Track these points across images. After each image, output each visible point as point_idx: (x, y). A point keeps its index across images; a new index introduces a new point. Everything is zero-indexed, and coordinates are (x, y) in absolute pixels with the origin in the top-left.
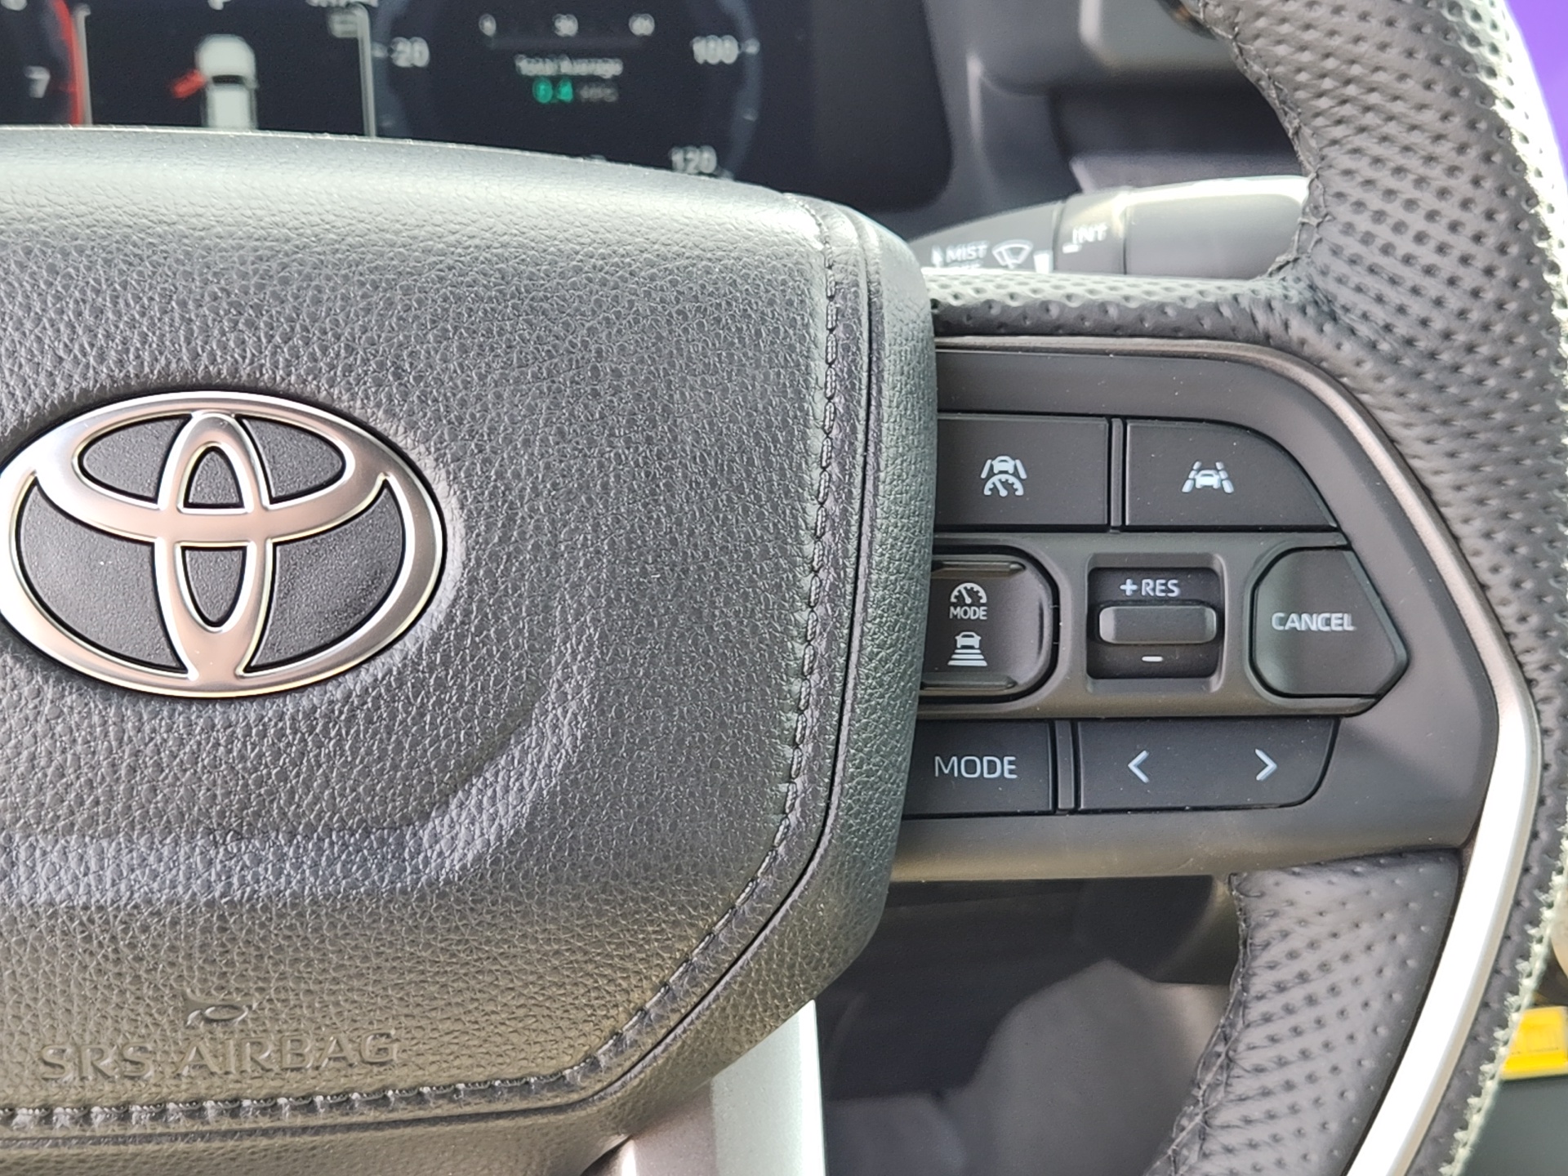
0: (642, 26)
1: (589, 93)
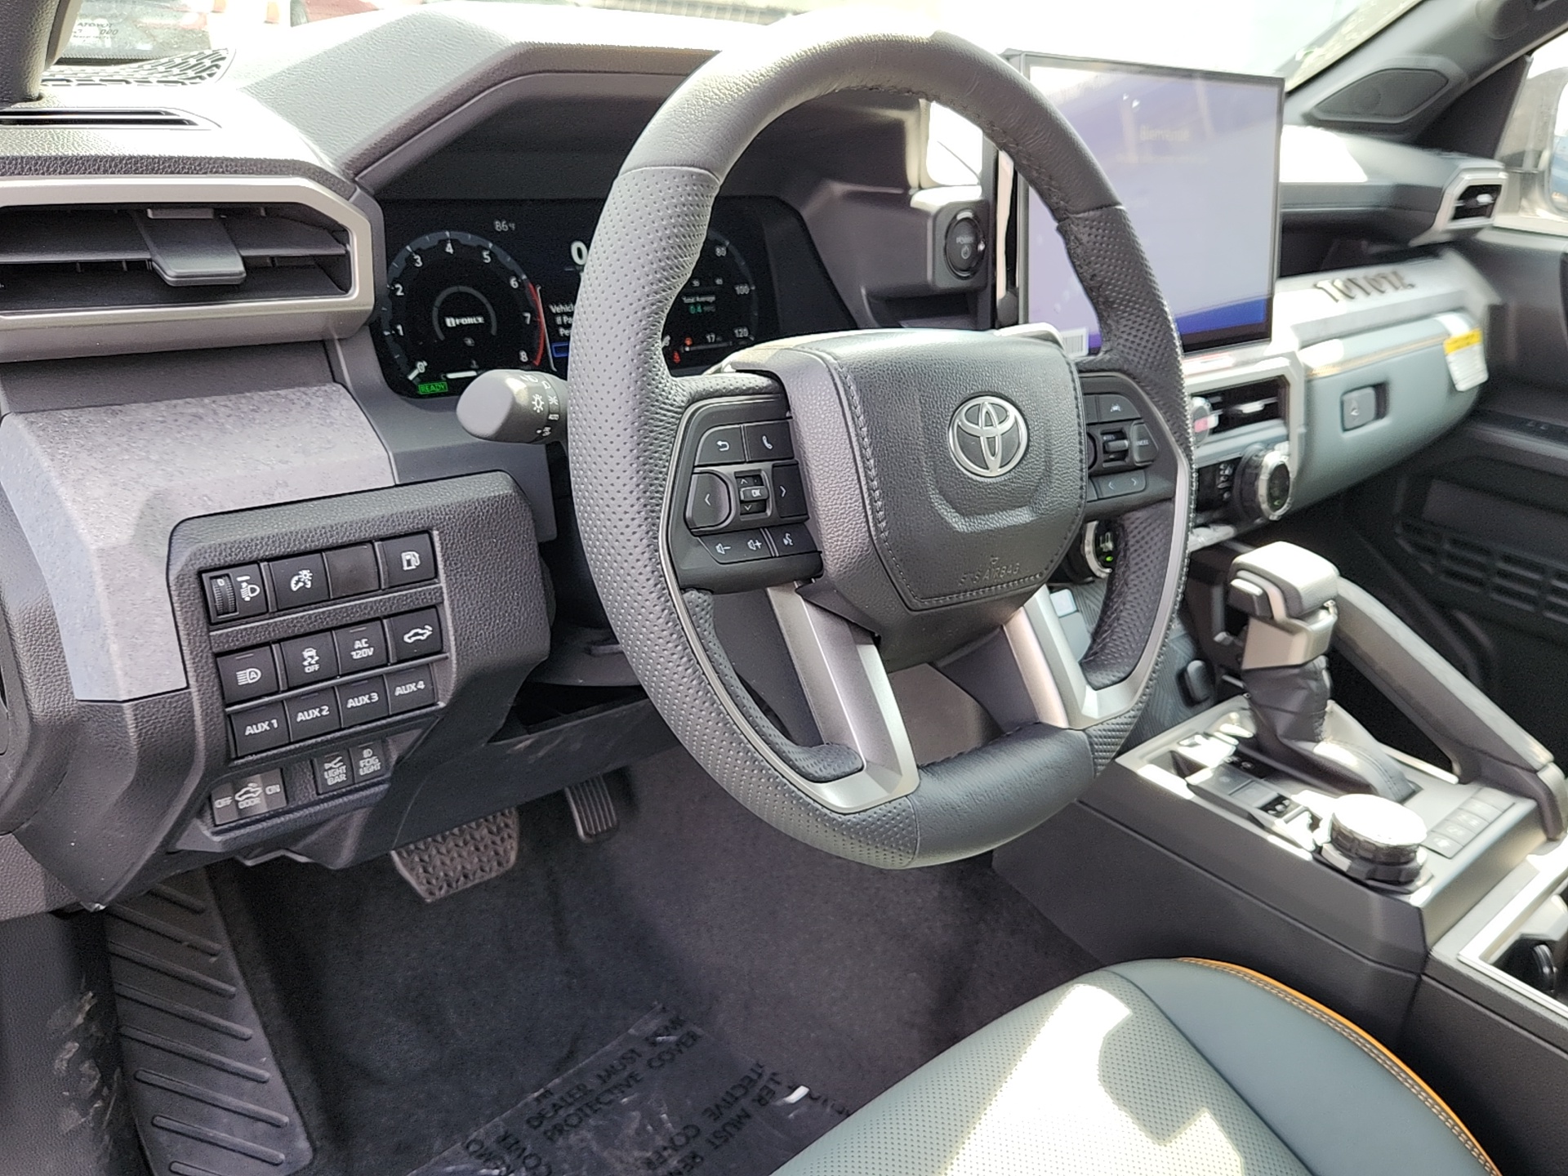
0: (719, 281)
1: (706, 309)
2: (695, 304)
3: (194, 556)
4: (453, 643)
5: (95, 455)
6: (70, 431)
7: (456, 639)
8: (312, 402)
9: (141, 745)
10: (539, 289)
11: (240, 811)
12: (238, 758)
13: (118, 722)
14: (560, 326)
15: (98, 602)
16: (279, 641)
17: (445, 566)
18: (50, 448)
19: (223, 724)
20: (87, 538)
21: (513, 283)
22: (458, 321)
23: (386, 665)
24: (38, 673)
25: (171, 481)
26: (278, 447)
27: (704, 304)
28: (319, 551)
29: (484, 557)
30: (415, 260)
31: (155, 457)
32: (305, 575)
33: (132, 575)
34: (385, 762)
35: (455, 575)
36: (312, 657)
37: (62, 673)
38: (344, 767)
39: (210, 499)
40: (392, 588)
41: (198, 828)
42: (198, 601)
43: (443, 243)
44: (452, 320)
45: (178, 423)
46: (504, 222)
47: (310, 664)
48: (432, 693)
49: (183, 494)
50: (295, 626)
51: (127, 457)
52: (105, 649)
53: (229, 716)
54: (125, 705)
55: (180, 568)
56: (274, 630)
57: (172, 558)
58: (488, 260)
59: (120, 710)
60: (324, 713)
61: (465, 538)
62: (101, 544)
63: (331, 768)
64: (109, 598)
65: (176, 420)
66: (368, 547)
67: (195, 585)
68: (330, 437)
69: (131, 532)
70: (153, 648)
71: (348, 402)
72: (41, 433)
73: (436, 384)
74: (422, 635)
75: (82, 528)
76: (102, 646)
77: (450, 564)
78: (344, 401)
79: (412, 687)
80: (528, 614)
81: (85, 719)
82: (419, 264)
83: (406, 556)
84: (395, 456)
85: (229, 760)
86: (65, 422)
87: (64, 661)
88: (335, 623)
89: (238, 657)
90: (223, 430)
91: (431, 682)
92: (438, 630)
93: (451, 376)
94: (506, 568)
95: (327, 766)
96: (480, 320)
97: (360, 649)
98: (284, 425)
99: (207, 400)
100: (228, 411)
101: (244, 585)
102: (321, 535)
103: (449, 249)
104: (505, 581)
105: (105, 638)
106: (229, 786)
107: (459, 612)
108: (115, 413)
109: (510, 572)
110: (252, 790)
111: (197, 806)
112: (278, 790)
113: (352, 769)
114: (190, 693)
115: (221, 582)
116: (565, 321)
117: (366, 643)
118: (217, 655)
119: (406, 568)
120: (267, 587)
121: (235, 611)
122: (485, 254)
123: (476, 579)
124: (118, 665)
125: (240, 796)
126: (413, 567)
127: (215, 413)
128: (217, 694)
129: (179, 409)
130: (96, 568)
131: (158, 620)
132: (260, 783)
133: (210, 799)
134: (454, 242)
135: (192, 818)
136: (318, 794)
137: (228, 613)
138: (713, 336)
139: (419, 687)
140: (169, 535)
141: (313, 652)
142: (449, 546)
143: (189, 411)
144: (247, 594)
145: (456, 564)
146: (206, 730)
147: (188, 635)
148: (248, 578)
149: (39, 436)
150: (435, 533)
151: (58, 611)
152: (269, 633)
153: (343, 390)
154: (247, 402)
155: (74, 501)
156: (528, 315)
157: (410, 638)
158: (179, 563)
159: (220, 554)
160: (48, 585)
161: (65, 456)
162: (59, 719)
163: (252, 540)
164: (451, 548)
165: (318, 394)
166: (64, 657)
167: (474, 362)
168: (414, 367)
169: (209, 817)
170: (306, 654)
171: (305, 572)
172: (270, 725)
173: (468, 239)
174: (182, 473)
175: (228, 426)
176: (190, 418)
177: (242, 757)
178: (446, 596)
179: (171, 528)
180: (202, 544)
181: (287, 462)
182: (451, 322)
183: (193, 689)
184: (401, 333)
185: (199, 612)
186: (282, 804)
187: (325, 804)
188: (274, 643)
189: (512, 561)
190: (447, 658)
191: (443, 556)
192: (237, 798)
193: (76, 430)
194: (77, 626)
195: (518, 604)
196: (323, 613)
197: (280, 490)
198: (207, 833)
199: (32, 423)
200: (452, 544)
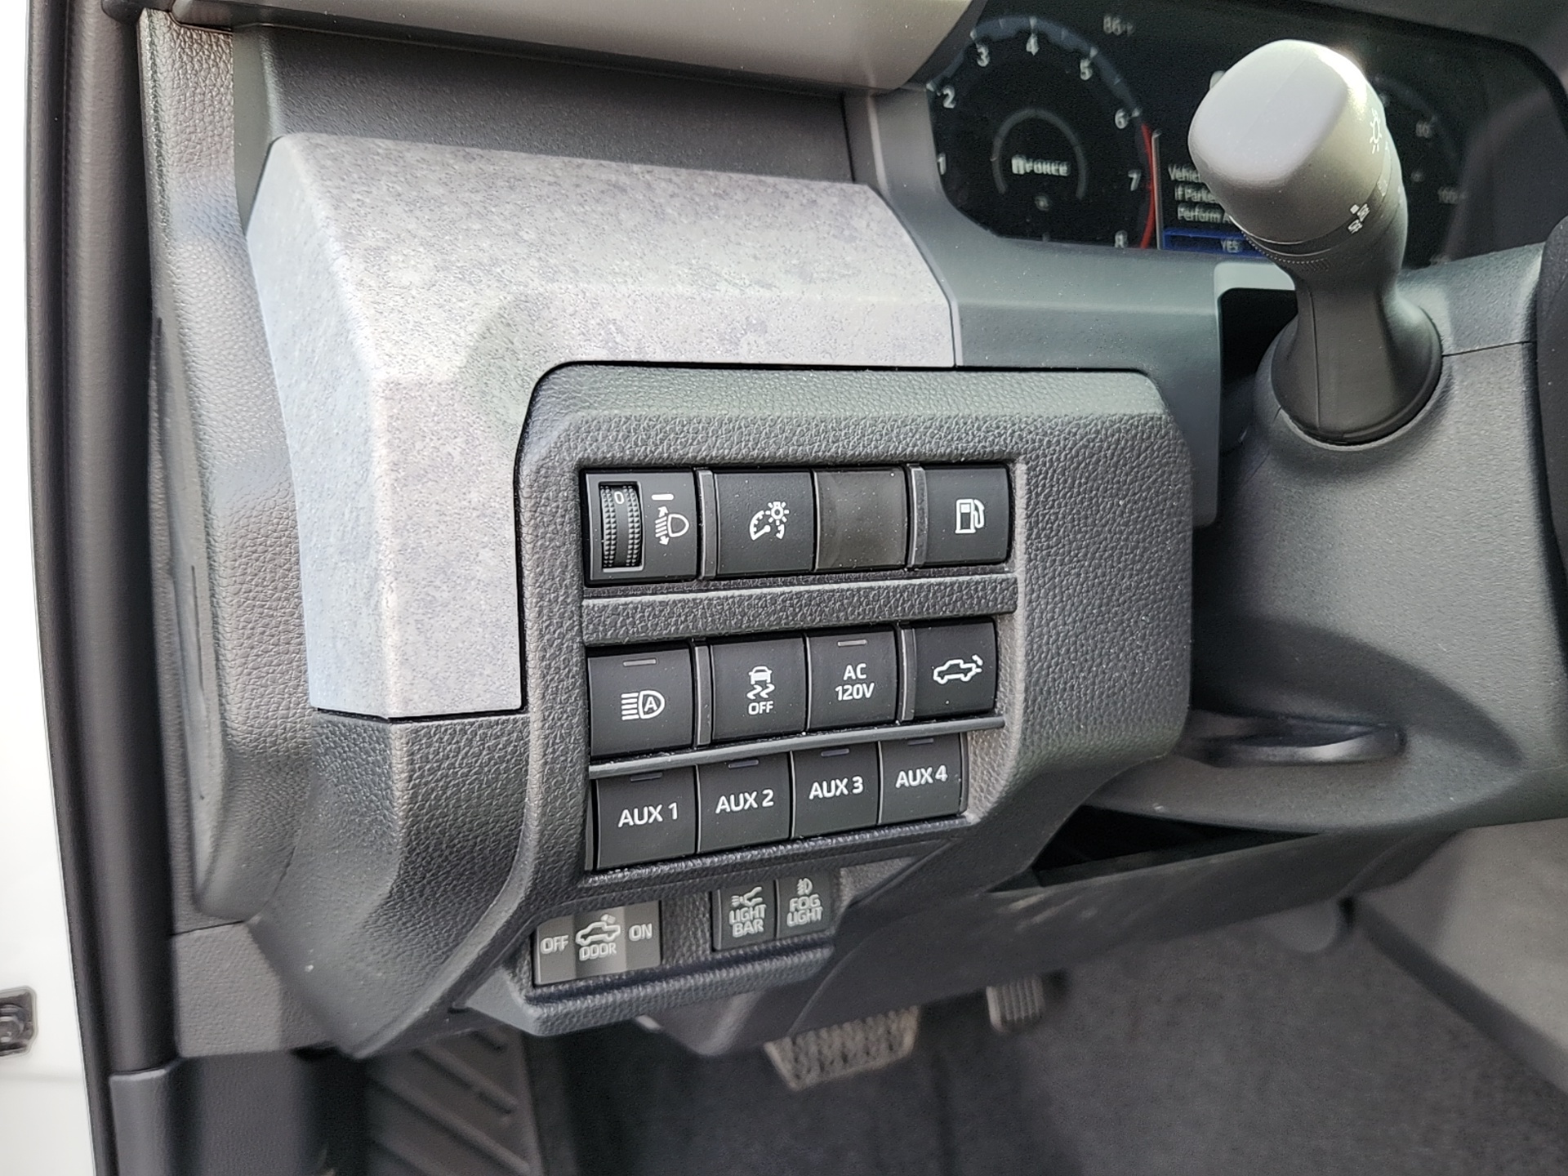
3: (577, 432)
4: (1020, 697)
5: (418, 213)
6: (382, 168)
7: (1027, 689)
8: (820, 201)
9: (413, 817)
10: (1155, 136)
11: (580, 965)
12: (596, 872)
13: (376, 763)
14: (1179, 202)
15: (372, 497)
16: (711, 641)
17: (1028, 538)
18: (338, 188)
19: (580, 798)
20: (370, 356)
21: (1120, 120)
22: (1029, 166)
23: (891, 723)
24: (247, 643)
25: (553, 280)
26: (755, 257)
28: (809, 467)
29: (1099, 534)
30: (979, 55)
31: (529, 235)
32: (778, 510)
33: (449, 448)
34: (829, 906)
35: (1043, 560)
36: (763, 684)
37: (292, 648)
38: (763, 907)
39: (619, 331)
40: (929, 567)
41: (503, 984)
42: (570, 529)
43: (1024, 35)
44: (1022, 161)
45: (579, 191)
46: (1118, 21)
47: (758, 698)
48: (958, 789)
49: (571, 310)
50: (744, 614)
51: (477, 226)
52: (373, 602)
53: (592, 784)
54: (396, 728)
55: (544, 452)
56: (704, 616)
57: (532, 430)
58: (1087, 75)
59: (384, 739)
60: (766, 803)
61: (1071, 488)
62: (395, 373)
63: (741, 906)
64: (395, 492)
65: (577, 186)
66: (896, 476)
67: (568, 492)
68: (848, 259)
69: (460, 360)
70: (466, 613)
71: (881, 212)
72: (329, 163)
74: (966, 672)
75: (364, 337)
76: (368, 596)
77: (1038, 536)
78: (872, 208)
79: (924, 776)
80: (1159, 661)
81: (321, 750)
82: (984, 62)
83: (964, 506)
84: (961, 309)
85: (580, 873)
86: (378, 154)
87: (301, 625)
88: (818, 621)
89: (629, 662)
90: (659, 214)
91: (960, 770)
92: (993, 667)
94: (1133, 563)
95: (736, 901)
96: (1063, 170)
97: (851, 682)
98: (769, 226)
99: (636, 168)
100: (671, 188)
101: (663, 510)
102: (818, 434)
103: (1032, 46)
104: (1128, 588)
105: (375, 578)
106: (568, 921)
107: (1041, 636)
108: (469, 158)
109: (1140, 571)
110: (606, 928)
111: (508, 948)
112: (649, 935)
113: (775, 914)
114: (526, 723)
115: (620, 497)
116: (1187, 196)
117: (863, 671)
118: (593, 651)
119: (958, 531)
120: (704, 524)
121: (638, 564)
122: (1084, 65)
123: (1078, 575)
124: (392, 638)
125: (585, 937)
126: (972, 531)
127: (649, 185)
128: (578, 732)
129: (585, 171)
130: (379, 421)
131: (485, 554)
132: (622, 919)
133: (533, 939)
134: (1042, 39)
135: (496, 966)
136: (713, 950)
137: (624, 565)
139: (938, 776)
140: (533, 385)
141: (766, 676)
142: (1041, 498)
143: (603, 177)
144: (663, 532)
145: (1048, 538)
146: (544, 806)
147: (541, 597)
148: (670, 497)
149: (323, 167)
150: (1020, 470)
151: (301, 519)
152: (695, 620)
153: (872, 194)
154: (707, 182)
155: (360, 283)
156: (1135, 176)
157: (941, 674)
158: (543, 442)
159: (626, 438)
160: (292, 466)
161: (362, 204)
162: (274, 743)
163: (690, 421)
164: (1045, 503)
165: (829, 191)
166: (300, 617)
169: (526, 968)
170: (755, 677)
171: (777, 506)
172: (666, 813)
173: (1063, 35)
174: (576, 272)
175: (670, 211)
176: (605, 187)
177: (604, 871)
178: (1021, 600)
179: (540, 374)
180: (594, 413)
181: (769, 286)
182: (1019, 165)
183: (534, 714)
184: (943, 171)
185: (567, 552)
186: (652, 961)
187: (724, 973)
188: (699, 644)
189: (1145, 549)
190: (1002, 725)
191: (1028, 517)
192: (579, 940)
193: (393, 169)
194: (331, 550)
195: (1143, 638)
196: (799, 595)
197: (751, 337)
198: (519, 998)
199: (317, 145)
200: (1047, 497)
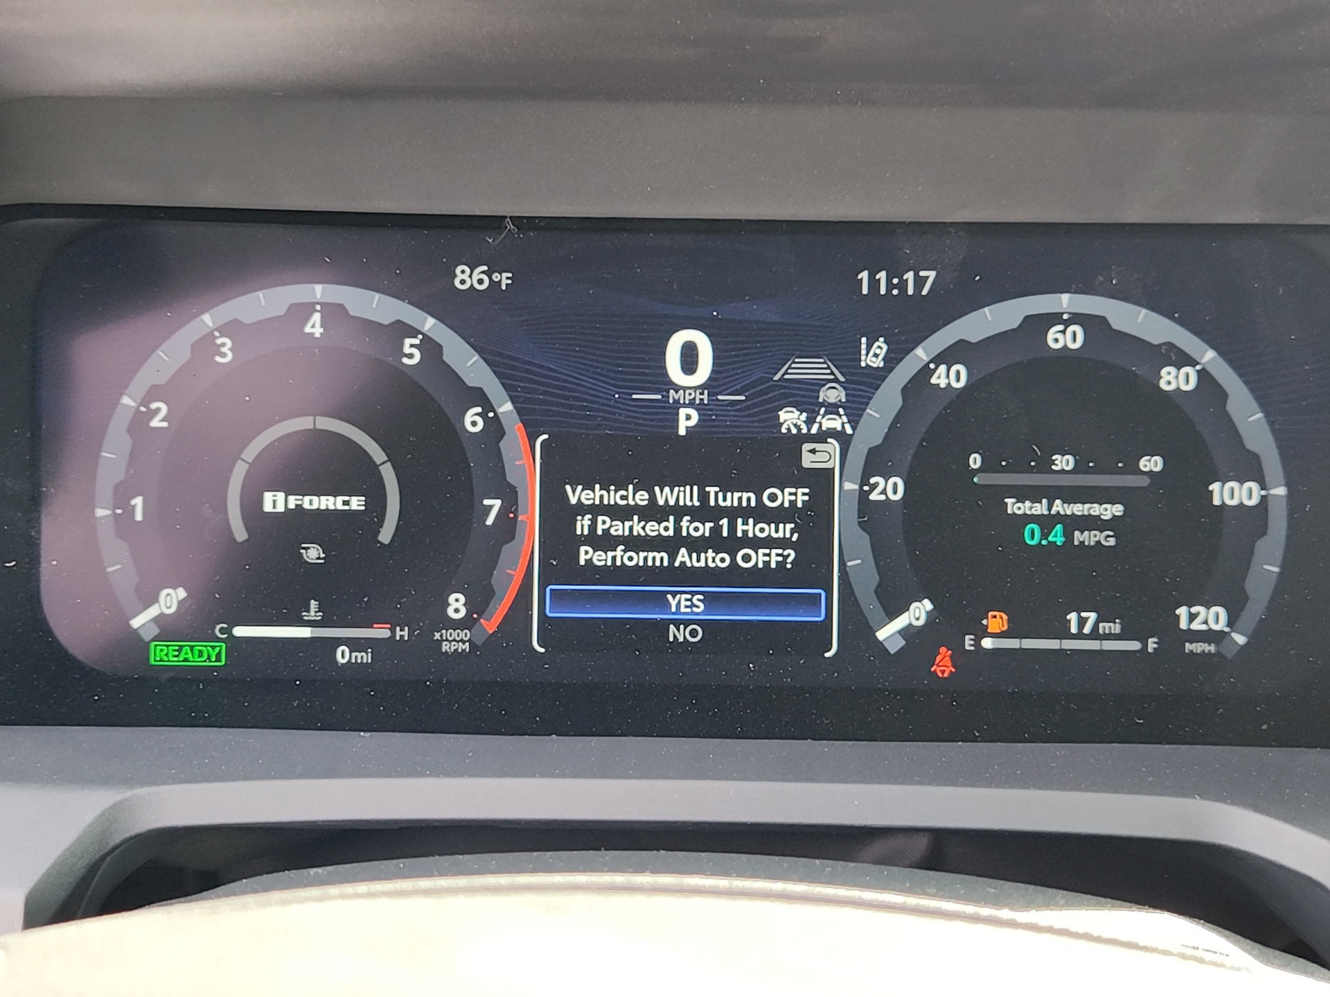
0: (1150, 464)
2: (1046, 523)
10: (541, 442)
21: (472, 421)
22: (293, 502)
27: (1073, 524)
30: (218, 348)
43: (303, 310)
44: (281, 496)
46: (481, 269)
58: (415, 359)
73: (199, 646)
82: (227, 357)
93: (240, 631)
103: (314, 326)
122: (410, 344)
138: (1092, 616)
156: (493, 504)
167: (314, 604)
168: (153, 600)
173: (372, 304)
184: (139, 517)
